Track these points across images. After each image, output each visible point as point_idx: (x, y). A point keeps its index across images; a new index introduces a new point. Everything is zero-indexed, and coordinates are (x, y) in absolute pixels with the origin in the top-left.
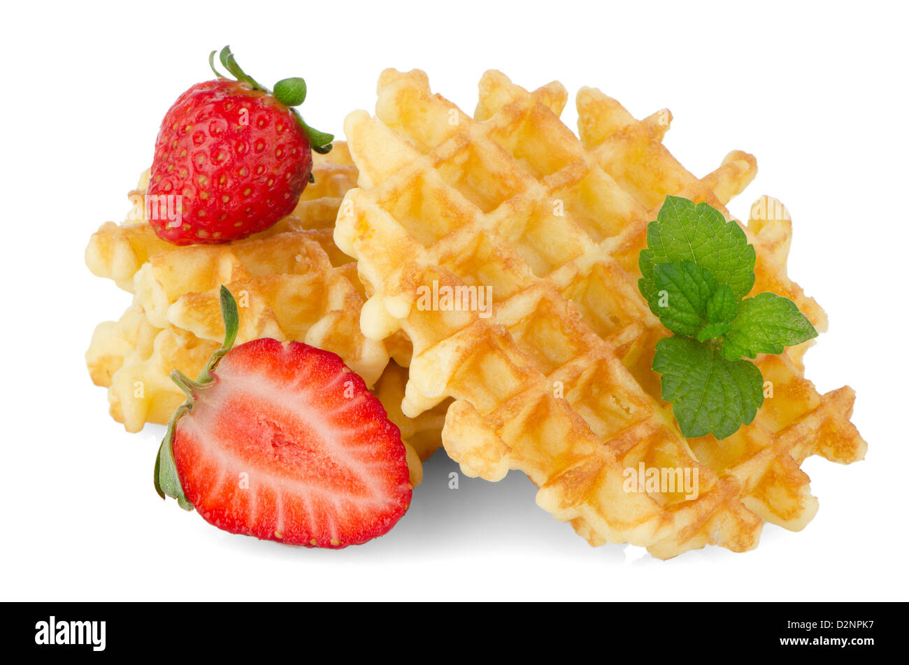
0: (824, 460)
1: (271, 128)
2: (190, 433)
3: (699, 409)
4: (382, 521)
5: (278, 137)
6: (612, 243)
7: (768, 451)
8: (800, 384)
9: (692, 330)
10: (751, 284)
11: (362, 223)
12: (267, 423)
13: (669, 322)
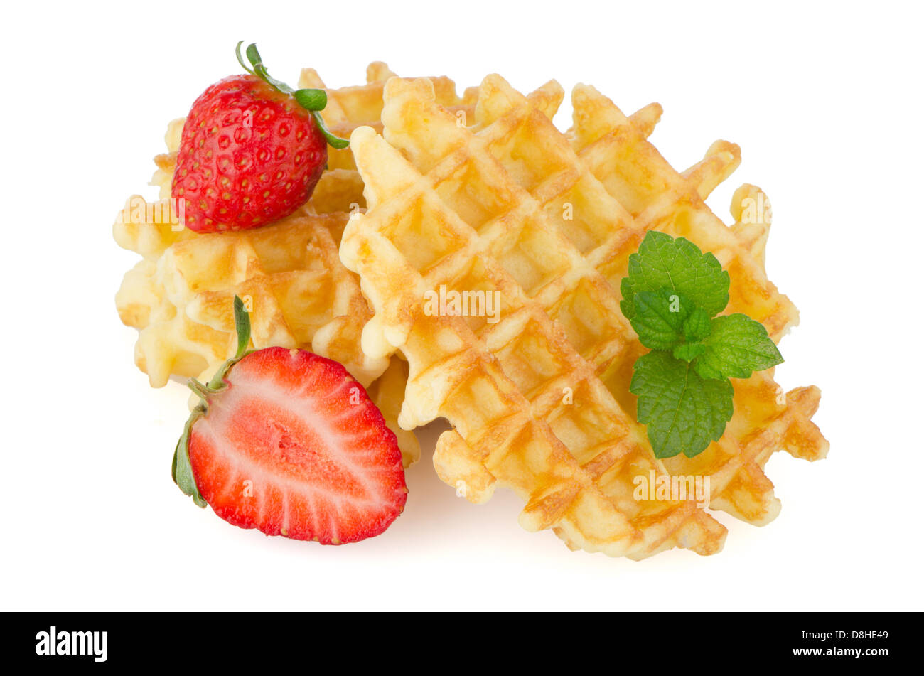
0: (789, 455)
1: (291, 136)
2: (204, 436)
3: (671, 430)
4: (379, 523)
5: (298, 144)
6: (599, 254)
7: (736, 460)
8: (769, 389)
9: (669, 346)
10: (725, 304)
11: (365, 248)
12: (276, 426)
13: (647, 341)
